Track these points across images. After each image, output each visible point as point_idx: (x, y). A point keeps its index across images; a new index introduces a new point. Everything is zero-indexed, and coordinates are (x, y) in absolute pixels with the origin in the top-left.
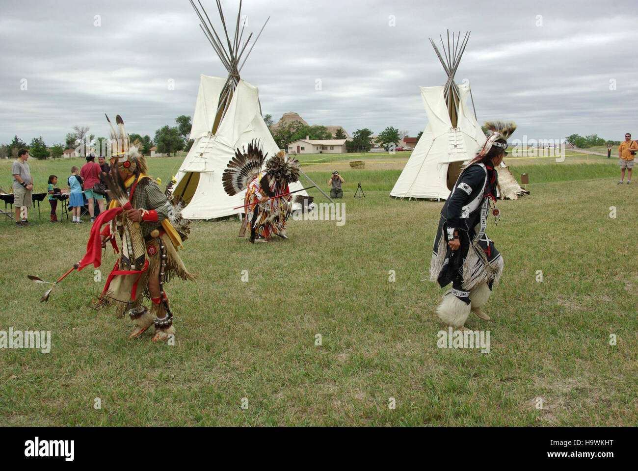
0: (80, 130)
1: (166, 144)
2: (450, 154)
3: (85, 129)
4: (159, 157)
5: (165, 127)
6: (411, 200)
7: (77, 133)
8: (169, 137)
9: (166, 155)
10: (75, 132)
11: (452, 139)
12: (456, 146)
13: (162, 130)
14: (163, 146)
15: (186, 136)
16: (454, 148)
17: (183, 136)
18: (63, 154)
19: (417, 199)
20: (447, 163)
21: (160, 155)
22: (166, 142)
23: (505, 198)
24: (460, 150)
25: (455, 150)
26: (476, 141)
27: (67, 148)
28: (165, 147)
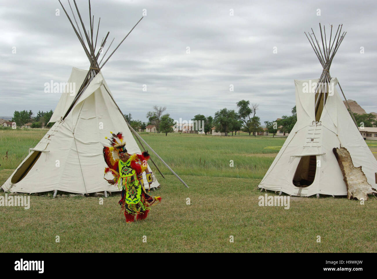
0: (159, 109)
1: (223, 125)
2: (304, 147)
3: (162, 109)
4: (218, 136)
5: (224, 109)
6: (262, 192)
7: (156, 112)
8: (226, 119)
9: (224, 134)
10: (155, 111)
11: (310, 132)
12: (312, 140)
13: (220, 112)
14: (221, 125)
15: (244, 118)
16: (310, 141)
17: (242, 118)
18: (146, 129)
19: (267, 190)
20: (299, 157)
21: (219, 133)
22: (223, 123)
23: (352, 198)
24: (315, 144)
25: (311, 144)
26: (337, 135)
27: (149, 124)
28: (222, 127)
